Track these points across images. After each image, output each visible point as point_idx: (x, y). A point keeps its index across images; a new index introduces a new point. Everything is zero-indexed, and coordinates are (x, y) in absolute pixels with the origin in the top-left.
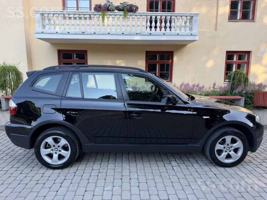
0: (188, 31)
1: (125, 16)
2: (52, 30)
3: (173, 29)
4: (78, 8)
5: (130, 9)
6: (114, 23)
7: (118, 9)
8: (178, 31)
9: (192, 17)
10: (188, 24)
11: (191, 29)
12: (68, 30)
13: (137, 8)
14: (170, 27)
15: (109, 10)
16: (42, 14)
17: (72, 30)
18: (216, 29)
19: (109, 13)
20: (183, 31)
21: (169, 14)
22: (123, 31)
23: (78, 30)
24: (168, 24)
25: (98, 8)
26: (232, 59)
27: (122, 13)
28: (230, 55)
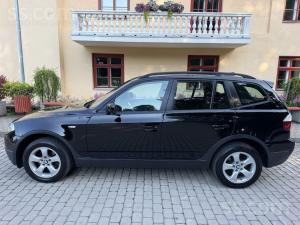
0: (239, 34)
1: (169, 16)
2: (89, 31)
3: (222, 31)
4: (114, 8)
5: (176, 9)
6: (156, 24)
7: (162, 8)
8: (227, 34)
9: (244, 18)
10: (239, 26)
11: (242, 31)
12: (106, 32)
13: (183, 8)
14: (219, 30)
15: (151, 10)
16: (79, 15)
17: (111, 32)
18: (268, 31)
19: (151, 13)
20: (233, 34)
21: (217, 14)
22: (166, 33)
23: (117, 33)
24: (216, 26)
25: (140, 8)
26: (285, 65)
27: (166, 13)
28: (283, 61)
